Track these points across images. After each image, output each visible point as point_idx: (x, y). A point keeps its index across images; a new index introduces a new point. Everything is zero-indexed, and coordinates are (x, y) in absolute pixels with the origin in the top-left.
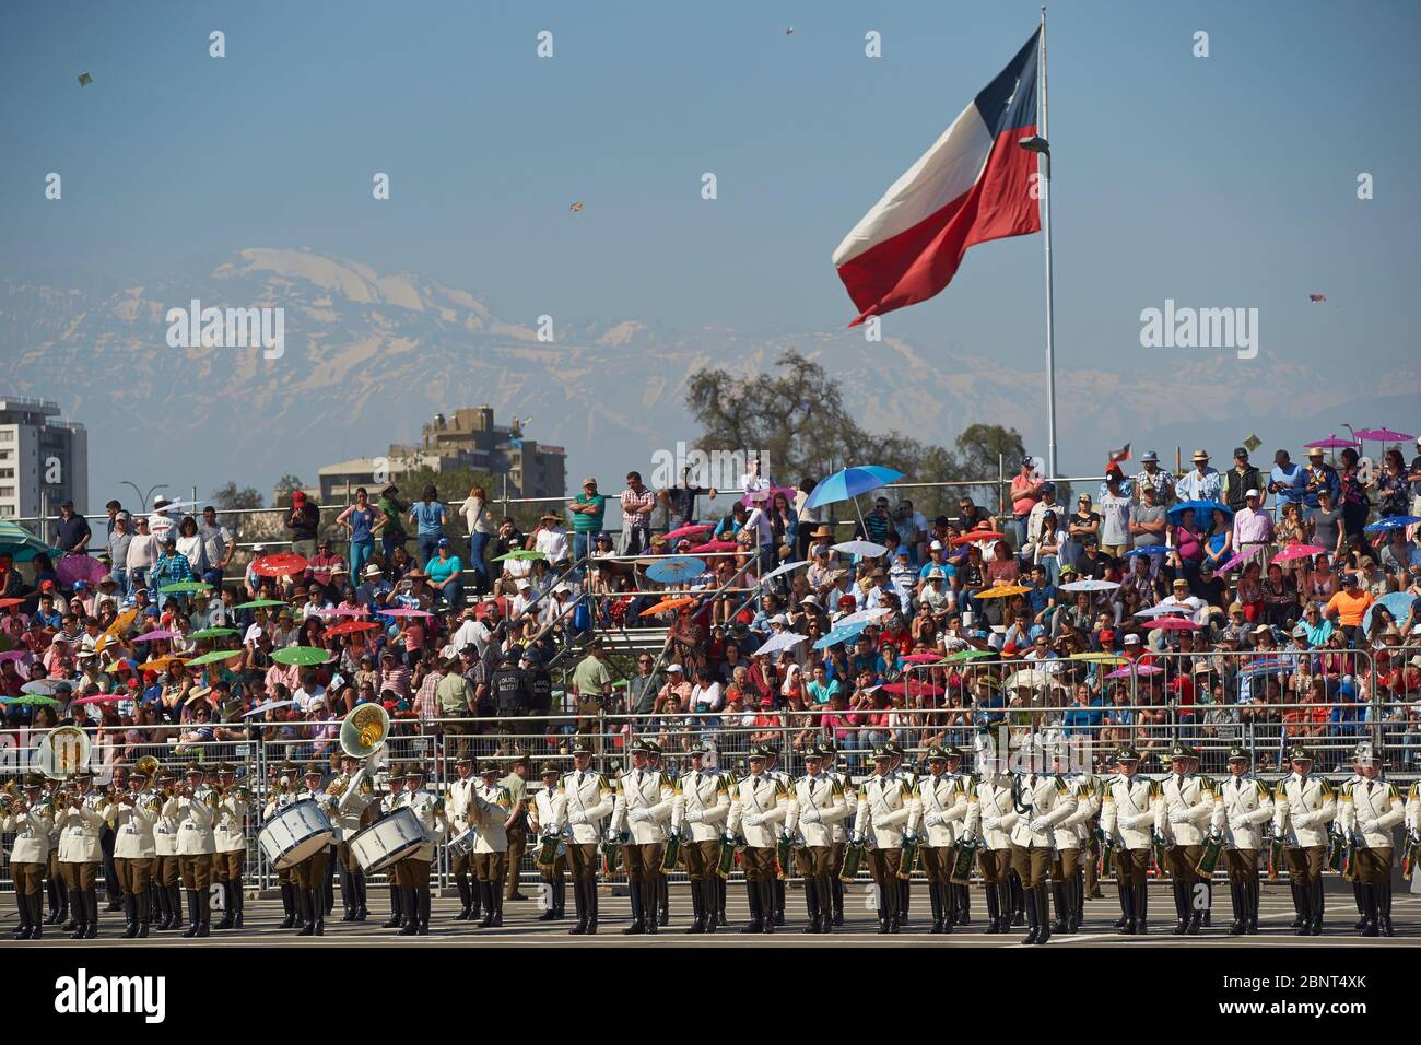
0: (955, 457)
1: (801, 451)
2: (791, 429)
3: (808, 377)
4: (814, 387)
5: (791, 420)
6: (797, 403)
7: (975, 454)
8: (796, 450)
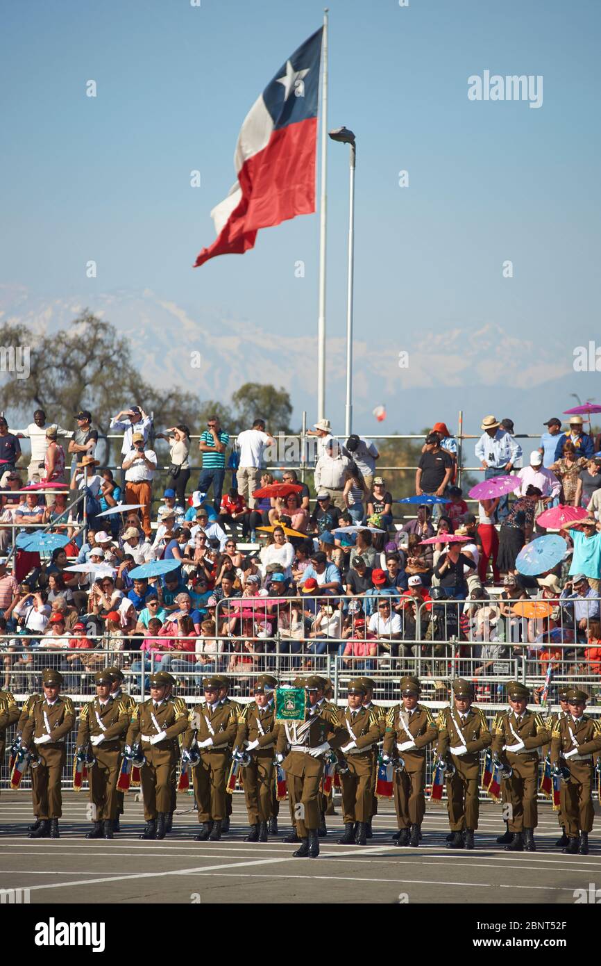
0: (231, 411)
1: (93, 399)
2: (85, 380)
3: (101, 335)
4: (106, 343)
5: (85, 372)
6: (91, 358)
7: (248, 408)
8: (88, 398)
